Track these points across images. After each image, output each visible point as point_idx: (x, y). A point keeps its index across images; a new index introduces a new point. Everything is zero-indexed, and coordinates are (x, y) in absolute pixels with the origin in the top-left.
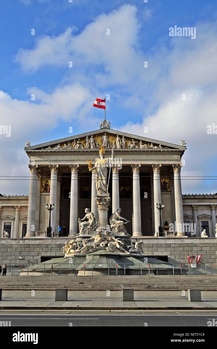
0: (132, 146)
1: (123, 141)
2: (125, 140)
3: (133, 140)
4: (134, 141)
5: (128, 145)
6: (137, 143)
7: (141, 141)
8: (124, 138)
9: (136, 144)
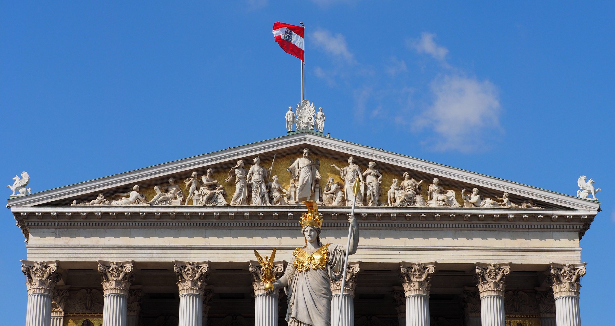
0: (400, 196)
1: (369, 179)
2: (377, 177)
3: (406, 175)
4: (410, 178)
5: (390, 194)
6: (420, 187)
7: (435, 180)
8: (374, 168)
9: (418, 191)
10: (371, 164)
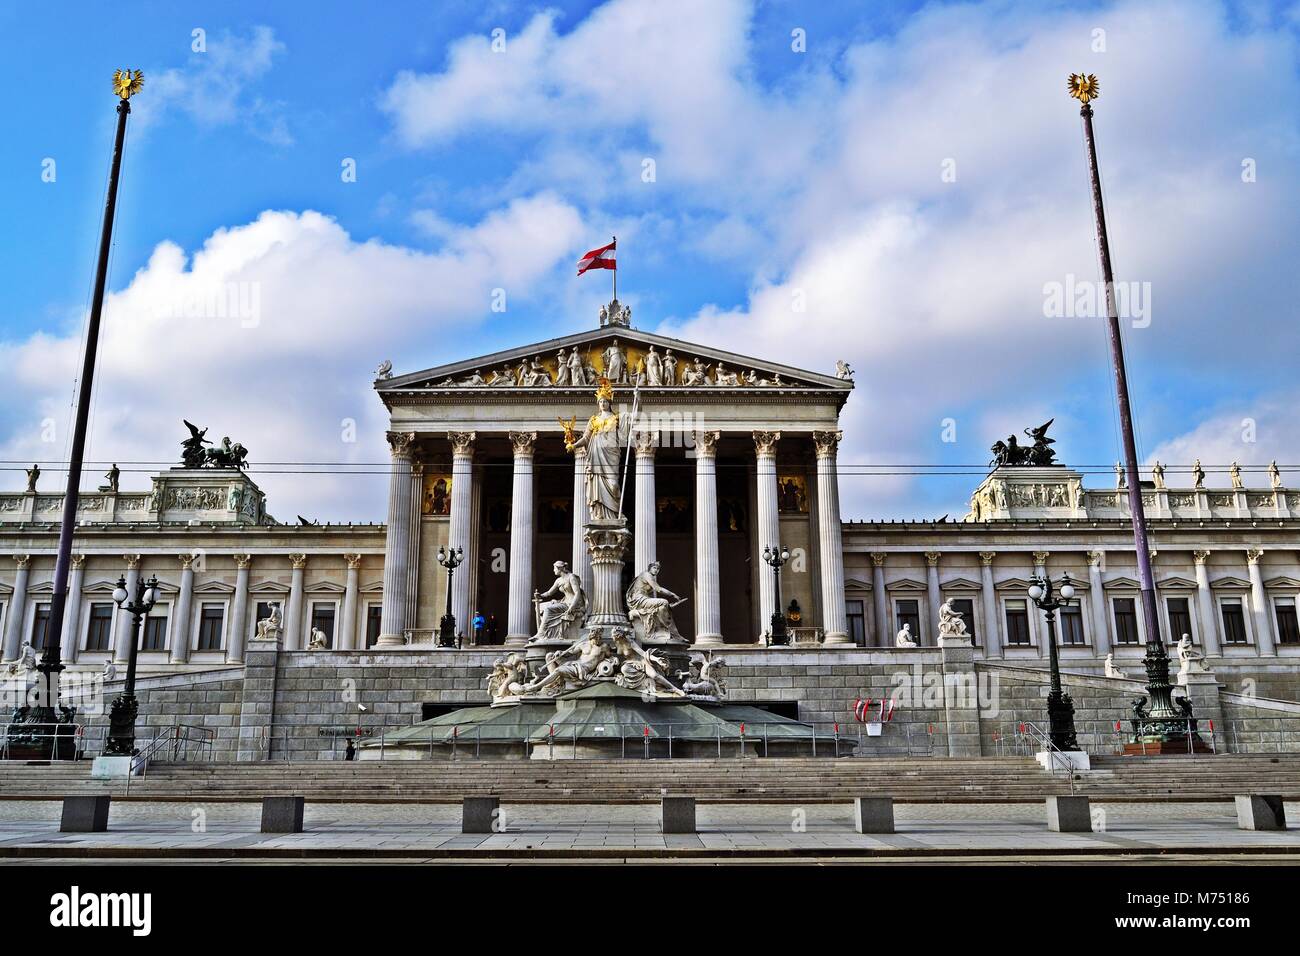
3: (696, 360)
10: (668, 351)
